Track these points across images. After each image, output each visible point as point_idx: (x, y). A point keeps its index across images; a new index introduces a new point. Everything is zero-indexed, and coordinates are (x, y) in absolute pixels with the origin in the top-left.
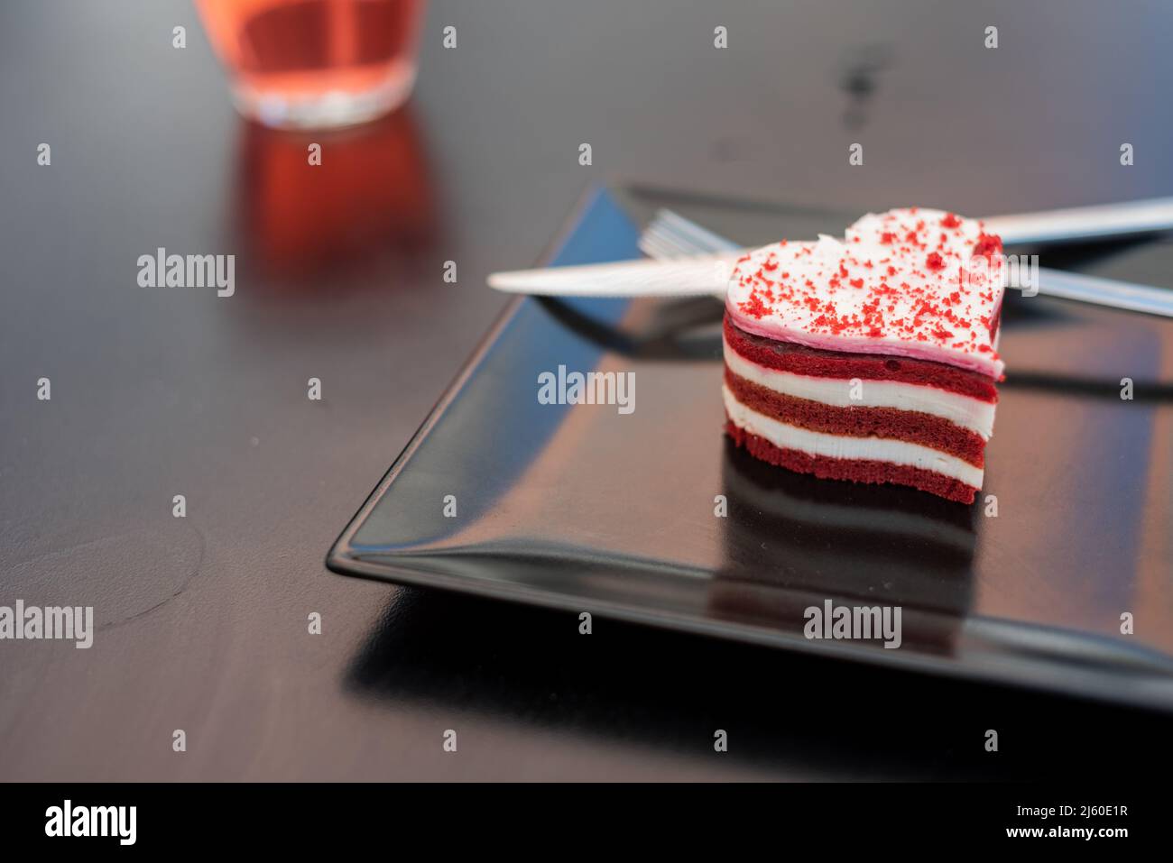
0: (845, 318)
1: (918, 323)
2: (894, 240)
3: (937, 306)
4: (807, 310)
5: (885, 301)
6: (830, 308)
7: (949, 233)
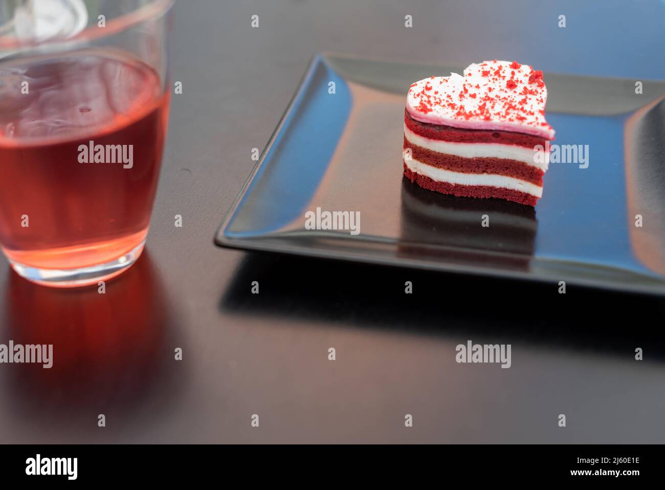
0: (470, 112)
1: (507, 114)
2: (489, 75)
3: (516, 106)
4: (450, 109)
5: (489, 105)
6: (462, 107)
7: (516, 71)
